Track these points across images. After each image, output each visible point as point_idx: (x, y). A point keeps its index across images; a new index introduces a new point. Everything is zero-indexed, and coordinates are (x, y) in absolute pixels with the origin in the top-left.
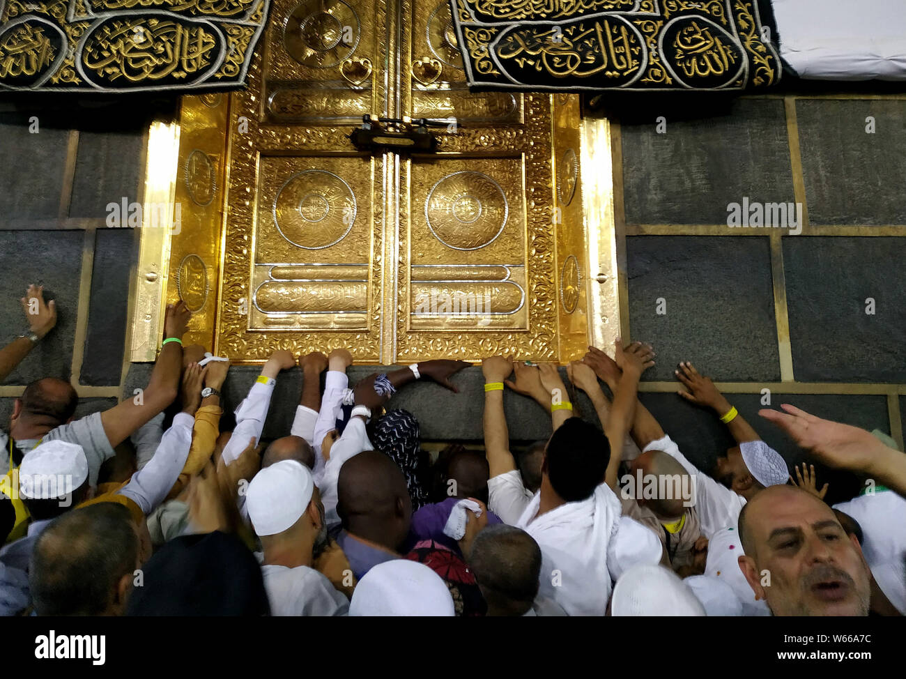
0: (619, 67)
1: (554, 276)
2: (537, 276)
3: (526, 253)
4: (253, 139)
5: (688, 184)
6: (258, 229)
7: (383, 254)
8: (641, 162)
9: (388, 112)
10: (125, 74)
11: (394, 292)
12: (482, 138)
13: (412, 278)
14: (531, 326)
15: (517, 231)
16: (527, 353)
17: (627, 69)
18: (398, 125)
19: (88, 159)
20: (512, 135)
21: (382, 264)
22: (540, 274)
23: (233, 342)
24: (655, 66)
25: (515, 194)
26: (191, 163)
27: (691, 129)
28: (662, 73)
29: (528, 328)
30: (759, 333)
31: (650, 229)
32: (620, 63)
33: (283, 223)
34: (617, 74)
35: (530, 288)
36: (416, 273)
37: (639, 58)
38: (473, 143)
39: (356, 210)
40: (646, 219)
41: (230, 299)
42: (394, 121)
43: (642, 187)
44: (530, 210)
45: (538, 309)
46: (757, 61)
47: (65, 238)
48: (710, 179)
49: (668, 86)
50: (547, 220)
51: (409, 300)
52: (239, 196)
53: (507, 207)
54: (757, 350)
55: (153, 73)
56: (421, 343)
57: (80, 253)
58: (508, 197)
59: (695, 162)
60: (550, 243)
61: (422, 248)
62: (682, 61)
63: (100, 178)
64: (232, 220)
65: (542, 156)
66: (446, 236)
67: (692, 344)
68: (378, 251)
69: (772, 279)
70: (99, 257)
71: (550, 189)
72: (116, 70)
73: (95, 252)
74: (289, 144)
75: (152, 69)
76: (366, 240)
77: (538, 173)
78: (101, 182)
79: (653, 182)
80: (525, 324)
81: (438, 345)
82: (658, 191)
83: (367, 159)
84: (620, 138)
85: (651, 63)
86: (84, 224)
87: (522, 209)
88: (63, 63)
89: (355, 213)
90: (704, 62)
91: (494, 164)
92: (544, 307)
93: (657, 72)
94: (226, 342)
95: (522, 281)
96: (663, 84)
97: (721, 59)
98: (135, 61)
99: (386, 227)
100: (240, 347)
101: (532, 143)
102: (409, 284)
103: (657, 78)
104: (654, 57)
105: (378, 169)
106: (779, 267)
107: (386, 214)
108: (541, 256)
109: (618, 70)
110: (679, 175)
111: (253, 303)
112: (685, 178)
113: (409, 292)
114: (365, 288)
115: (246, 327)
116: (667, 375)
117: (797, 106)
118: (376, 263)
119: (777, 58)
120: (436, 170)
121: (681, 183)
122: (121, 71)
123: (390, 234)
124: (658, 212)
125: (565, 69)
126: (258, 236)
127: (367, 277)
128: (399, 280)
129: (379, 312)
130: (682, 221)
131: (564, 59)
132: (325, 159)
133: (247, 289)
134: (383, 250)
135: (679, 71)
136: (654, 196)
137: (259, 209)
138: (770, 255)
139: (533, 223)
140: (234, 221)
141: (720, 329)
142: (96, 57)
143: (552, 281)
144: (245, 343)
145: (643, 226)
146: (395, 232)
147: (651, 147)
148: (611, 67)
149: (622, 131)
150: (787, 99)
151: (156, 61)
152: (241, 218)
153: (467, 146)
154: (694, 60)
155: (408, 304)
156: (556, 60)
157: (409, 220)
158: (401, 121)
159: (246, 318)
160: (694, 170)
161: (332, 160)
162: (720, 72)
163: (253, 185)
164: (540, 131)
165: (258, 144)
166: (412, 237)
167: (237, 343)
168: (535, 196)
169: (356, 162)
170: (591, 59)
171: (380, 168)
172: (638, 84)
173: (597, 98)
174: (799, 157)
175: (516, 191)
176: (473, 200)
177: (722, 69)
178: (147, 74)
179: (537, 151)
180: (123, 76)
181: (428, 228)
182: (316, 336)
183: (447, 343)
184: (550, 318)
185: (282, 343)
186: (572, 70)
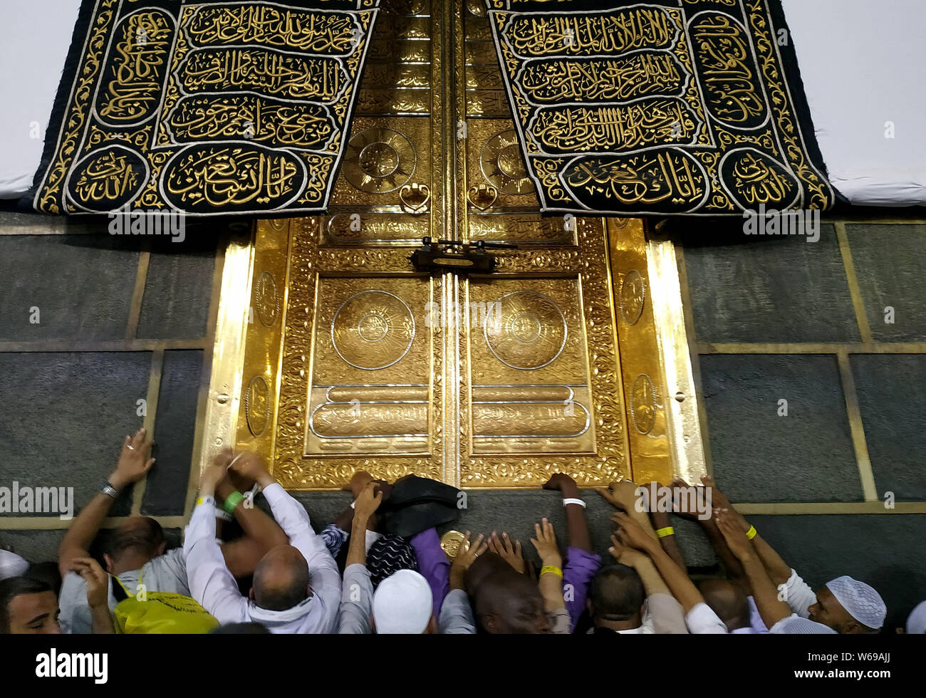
0: (684, 195)
1: (619, 397)
2: (601, 397)
3: (589, 373)
4: (313, 261)
5: (753, 304)
6: (315, 349)
7: (444, 374)
8: (706, 283)
9: (446, 235)
10: (208, 199)
11: (456, 413)
12: (538, 259)
13: (474, 399)
14: (598, 450)
15: (577, 351)
16: (596, 479)
17: (692, 196)
18: (456, 246)
19: (159, 280)
20: (567, 256)
21: (443, 384)
22: (604, 395)
23: (288, 469)
24: (717, 193)
25: (573, 314)
26: (261, 283)
27: (750, 252)
28: (724, 200)
29: (596, 451)
30: (837, 451)
31: (721, 348)
32: (685, 191)
33: (341, 343)
34: (683, 200)
35: (595, 409)
36: (477, 393)
37: (702, 186)
38: (529, 264)
39: (414, 330)
40: (716, 338)
41: (286, 423)
42: (453, 243)
43: (709, 306)
44: (589, 329)
45: (605, 431)
46: (811, 189)
47: (132, 359)
48: (773, 299)
49: (731, 211)
50: (607, 339)
51: (471, 422)
52: (298, 316)
53: (566, 326)
54: (838, 468)
55: (236, 198)
56: (485, 468)
57: (147, 375)
58: (566, 316)
59: (757, 284)
60: (612, 363)
61: (482, 368)
62: (741, 189)
63: (170, 299)
64: (289, 342)
65: (598, 277)
66: (504, 356)
67: (773, 463)
68: (438, 371)
69: (843, 396)
70: (167, 378)
71: (608, 309)
72: (199, 195)
73: (163, 374)
74: (348, 265)
75: (235, 194)
76: (425, 359)
77: (596, 293)
78: (171, 303)
79: (719, 302)
80: (591, 447)
81: (504, 471)
82: (725, 311)
83: (426, 280)
84: (683, 260)
85: (714, 191)
86: (152, 345)
87: (581, 328)
88: (146, 188)
89: (414, 333)
90: (763, 189)
91: (551, 284)
92: (610, 429)
93: (720, 199)
94: (281, 469)
95: (587, 401)
96: (726, 210)
97: (778, 186)
98: (219, 187)
99: (446, 346)
100: (296, 474)
101: (587, 265)
102: (470, 405)
103: (720, 204)
104: (716, 186)
105: (437, 289)
106: (850, 385)
107: (446, 333)
108: (604, 376)
109: (683, 198)
110: (743, 295)
111: (310, 427)
112: (750, 298)
113: (471, 413)
114: (425, 410)
115: (302, 452)
116: (751, 495)
117: (847, 230)
118: (437, 384)
119: (829, 186)
120: (493, 289)
121: (746, 302)
122: (203, 196)
123: (451, 353)
124: (727, 331)
125: (633, 196)
126: (315, 356)
127: (427, 398)
128: (461, 401)
129: (440, 435)
130: (750, 341)
131: (631, 187)
132: (383, 280)
133: (304, 412)
134: (443, 371)
135: (741, 199)
136: (721, 316)
137: (317, 329)
138: (839, 372)
139: (594, 343)
140: (292, 342)
141: (799, 447)
142: (179, 183)
143: (616, 401)
144: (301, 470)
145: (713, 345)
146: (455, 351)
147: (714, 269)
148: (676, 195)
149: (685, 252)
150: (837, 223)
151: (240, 187)
152: (299, 339)
153: (524, 267)
154: (753, 188)
155: (470, 426)
156: (624, 188)
157: (468, 339)
158: (460, 243)
159: (303, 444)
160: (757, 290)
161: (391, 280)
162: (778, 199)
163: (312, 306)
164: (594, 253)
165: (316, 266)
166: (472, 357)
167: (292, 470)
168: (593, 316)
169: (413, 283)
170: (657, 187)
171: (439, 287)
172: (702, 210)
173: (662, 223)
174: (854, 277)
175: (574, 311)
176: (531, 319)
177: (780, 195)
178: (230, 199)
179: (593, 272)
180: (206, 200)
181: (488, 347)
182: (375, 462)
183: (512, 468)
184: (617, 441)
185: (339, 470)
186: (639, 197)
